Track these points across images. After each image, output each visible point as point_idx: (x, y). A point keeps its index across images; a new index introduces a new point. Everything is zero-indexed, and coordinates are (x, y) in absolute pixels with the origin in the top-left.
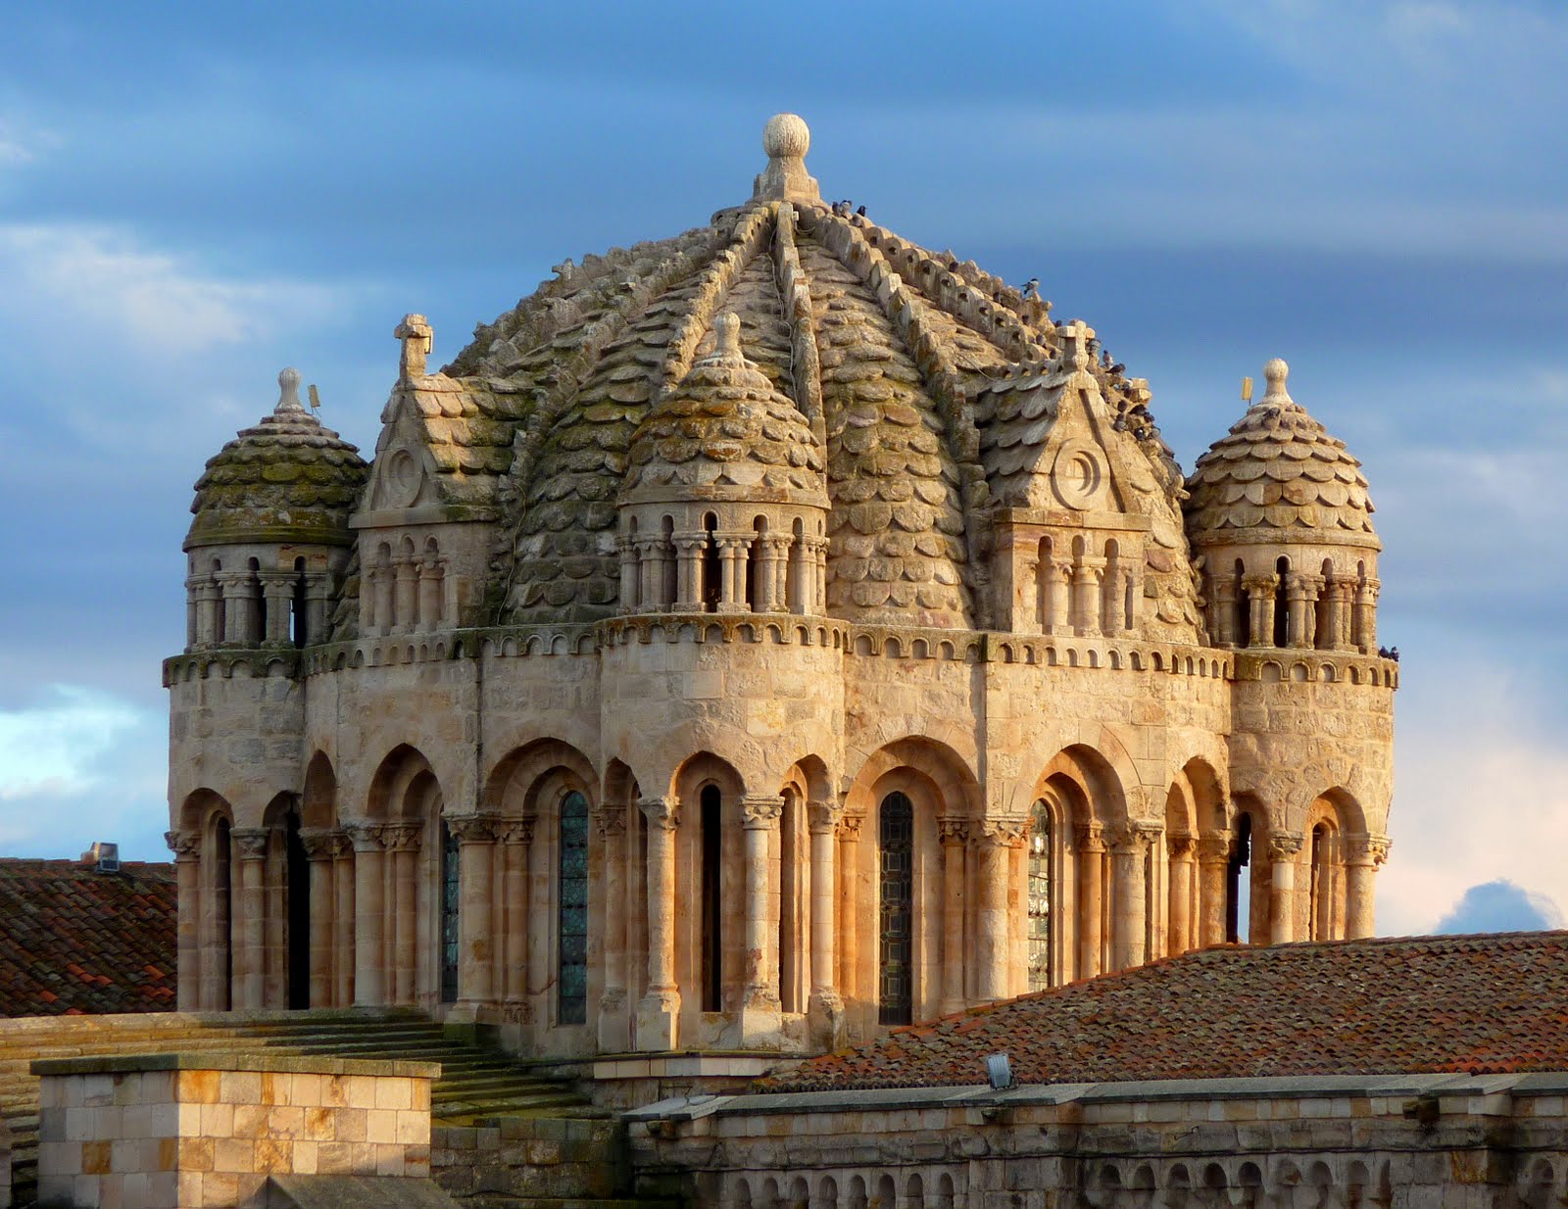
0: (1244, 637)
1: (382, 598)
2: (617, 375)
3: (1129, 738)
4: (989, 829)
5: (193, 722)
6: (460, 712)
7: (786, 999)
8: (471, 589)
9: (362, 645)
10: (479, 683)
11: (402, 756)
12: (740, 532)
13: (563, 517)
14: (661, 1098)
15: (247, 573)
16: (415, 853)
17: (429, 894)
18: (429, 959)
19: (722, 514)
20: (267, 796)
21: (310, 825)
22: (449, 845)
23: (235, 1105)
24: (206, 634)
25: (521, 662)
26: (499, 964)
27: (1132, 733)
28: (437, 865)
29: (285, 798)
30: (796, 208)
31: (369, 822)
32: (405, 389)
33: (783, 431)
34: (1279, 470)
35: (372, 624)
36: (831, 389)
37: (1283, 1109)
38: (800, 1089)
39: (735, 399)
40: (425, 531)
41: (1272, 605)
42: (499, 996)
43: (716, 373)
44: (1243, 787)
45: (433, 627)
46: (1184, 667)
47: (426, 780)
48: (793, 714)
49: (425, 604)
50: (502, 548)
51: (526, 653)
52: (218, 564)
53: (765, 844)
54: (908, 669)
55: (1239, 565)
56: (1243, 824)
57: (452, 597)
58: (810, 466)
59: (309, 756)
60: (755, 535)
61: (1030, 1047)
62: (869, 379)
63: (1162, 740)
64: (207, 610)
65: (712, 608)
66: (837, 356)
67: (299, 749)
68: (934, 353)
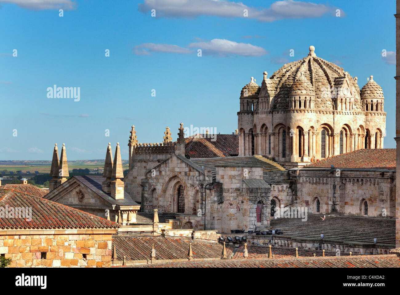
0: (367, 110)
1: (262, 106)
2: (290, 79)
3: (352, 123)
4: (334, 134)
5: (240, 120)
6: (270, 120)
7: (309, 156)
8: (272, 105)
9: (259, 111)
10: (273, 116)
11: (264, 125)
12: (303, 99)
13: (283, 96)
14: (294, 168)
15: (247, 102)
16: (266, 136)
17: (268, 141)
18: (268, 149)
19: (301, 96)
20: (249, 129)
21: (254, 132)
22: (270, 136)
23: (238, 171)
24: (242, 110)
25: (278, 114)
26: (275, 150)
27: (353, 122)
28: (268, 138)
29: (251, 129)
30: (313, 57)
31: (260, 133)
32: (264, 81)
33: (309, 86)
34: (372, 89)
35: (260, 109)
36: (316, 80)
37: (366, 173)
38: (310, 167)
39: (303, 82)
40: (267, 98)
41: (371, 106)
42: (275, 154)
43: (300, 79)
44: (367, 128)
45: (267, 110)
46: (359, 114)
47: (267, 128)
48: (310, 121)
49: (267, 107)
50: (276, 100)
51: (278, 113)
52: (243, 101)
53: (306, 137)
54: (325, 115)
55: (367, 101)
56: (367, 132)
57: (270, 106)
58: (312, 90)
59: (254, 124)
60: (305, 99)
61: (338, 163)
62: (320, 79)
63: (356, 123)
64: (242, 106)
65: (300, 108)
66: (317, 76)
67: (253, 123)
68: (329, 76)
